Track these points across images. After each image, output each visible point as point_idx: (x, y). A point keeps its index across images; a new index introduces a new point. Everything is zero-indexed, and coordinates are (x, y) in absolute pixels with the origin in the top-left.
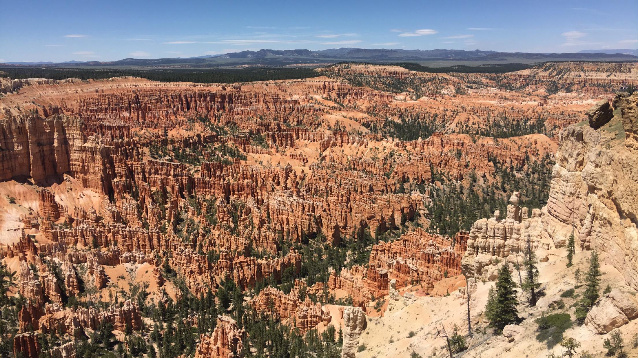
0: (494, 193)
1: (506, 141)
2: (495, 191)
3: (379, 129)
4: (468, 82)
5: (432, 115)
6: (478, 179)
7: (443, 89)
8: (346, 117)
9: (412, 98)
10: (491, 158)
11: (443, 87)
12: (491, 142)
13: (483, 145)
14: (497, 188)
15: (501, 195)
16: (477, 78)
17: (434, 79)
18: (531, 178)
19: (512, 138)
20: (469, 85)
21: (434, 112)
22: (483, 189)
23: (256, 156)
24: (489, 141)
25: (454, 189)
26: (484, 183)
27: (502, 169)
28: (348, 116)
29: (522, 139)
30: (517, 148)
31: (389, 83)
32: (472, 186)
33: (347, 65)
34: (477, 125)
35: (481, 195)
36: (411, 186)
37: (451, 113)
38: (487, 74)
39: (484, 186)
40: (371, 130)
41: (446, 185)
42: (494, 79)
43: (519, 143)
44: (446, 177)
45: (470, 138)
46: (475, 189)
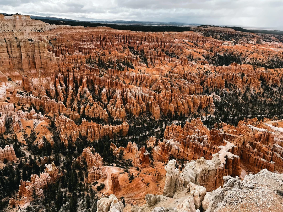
0: (257, 98)
1: (272, 70)
2: (258, 97)
3: (210, 58)
4: (264, 38)
5: (240, 53)
6: (250, 89)
7: (250, 41)
8: (195, 51)
9: (232, 44)
10: (262, 79)
11: (250, 40)
12: (264, 70)
13: (258, 72)
14: (260, 95)
15: (261, 99)
16: (269, 36)
17: (247, 35)
18: (281, 92)
19: (275, 69)
20: (264, 39)
21: (241, 52)
22: (252, 95)
23: (139, 67)
24: (263, 70)
25: (235, 93)
26: (253, 92)
27: (266, 85)
28: (197, 51)
29: (281, 70)
30: (277, 75)
31: (223, 36)
32: (246, 92)
33: (206, 26)
34: (262, 60)
35: (250, 98)
36: (212, 89)
37: (249, 53)
38: (275, 35)
39: (253, 93)
40: (206, 58)
41: (232, 91)
42: (278, 38)
43: (279, 72)
44: (233, 87)
45: (253, 67)
46: (247, 94)
